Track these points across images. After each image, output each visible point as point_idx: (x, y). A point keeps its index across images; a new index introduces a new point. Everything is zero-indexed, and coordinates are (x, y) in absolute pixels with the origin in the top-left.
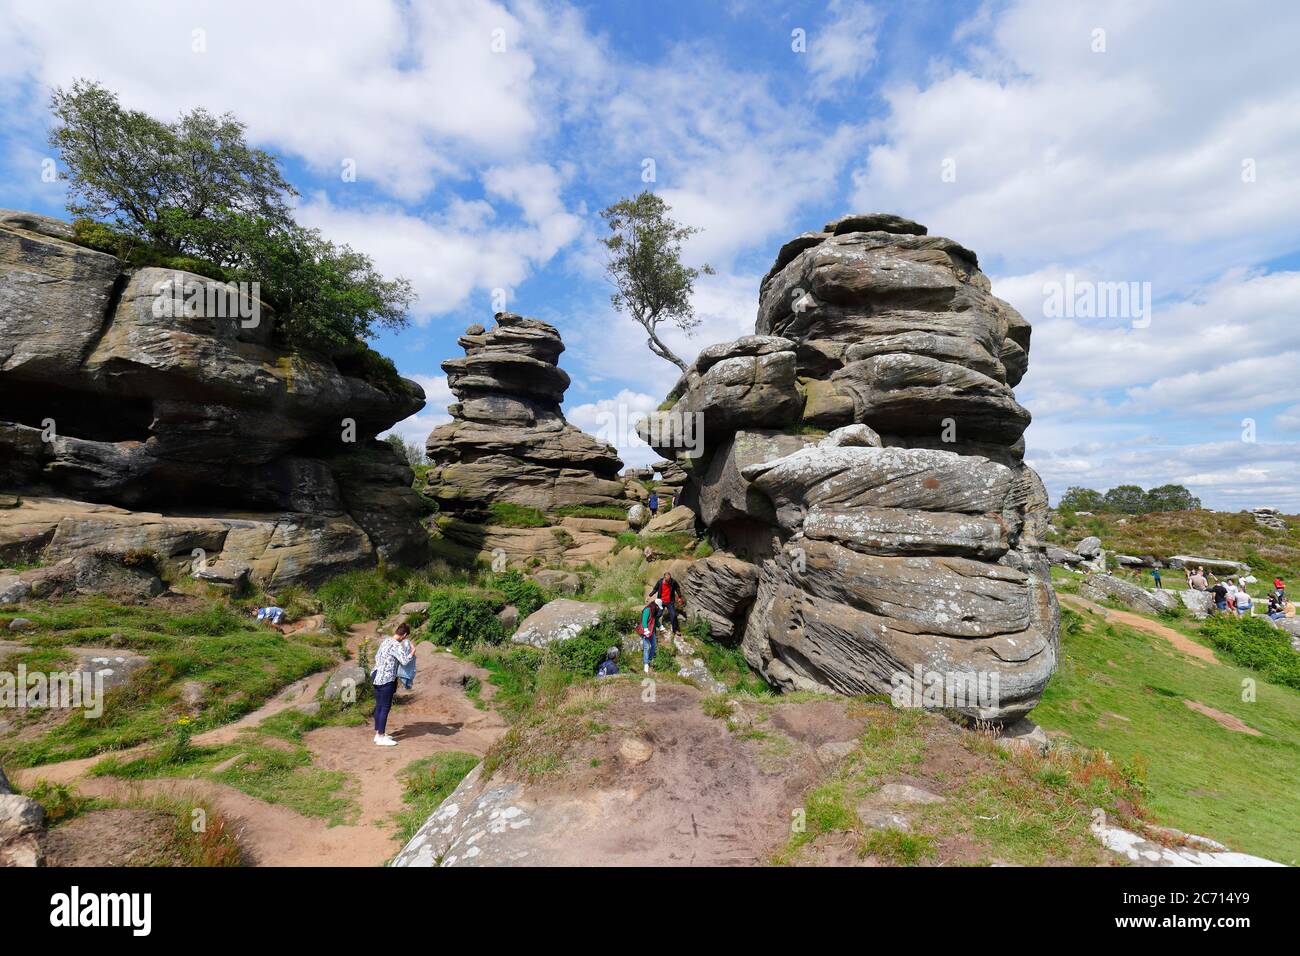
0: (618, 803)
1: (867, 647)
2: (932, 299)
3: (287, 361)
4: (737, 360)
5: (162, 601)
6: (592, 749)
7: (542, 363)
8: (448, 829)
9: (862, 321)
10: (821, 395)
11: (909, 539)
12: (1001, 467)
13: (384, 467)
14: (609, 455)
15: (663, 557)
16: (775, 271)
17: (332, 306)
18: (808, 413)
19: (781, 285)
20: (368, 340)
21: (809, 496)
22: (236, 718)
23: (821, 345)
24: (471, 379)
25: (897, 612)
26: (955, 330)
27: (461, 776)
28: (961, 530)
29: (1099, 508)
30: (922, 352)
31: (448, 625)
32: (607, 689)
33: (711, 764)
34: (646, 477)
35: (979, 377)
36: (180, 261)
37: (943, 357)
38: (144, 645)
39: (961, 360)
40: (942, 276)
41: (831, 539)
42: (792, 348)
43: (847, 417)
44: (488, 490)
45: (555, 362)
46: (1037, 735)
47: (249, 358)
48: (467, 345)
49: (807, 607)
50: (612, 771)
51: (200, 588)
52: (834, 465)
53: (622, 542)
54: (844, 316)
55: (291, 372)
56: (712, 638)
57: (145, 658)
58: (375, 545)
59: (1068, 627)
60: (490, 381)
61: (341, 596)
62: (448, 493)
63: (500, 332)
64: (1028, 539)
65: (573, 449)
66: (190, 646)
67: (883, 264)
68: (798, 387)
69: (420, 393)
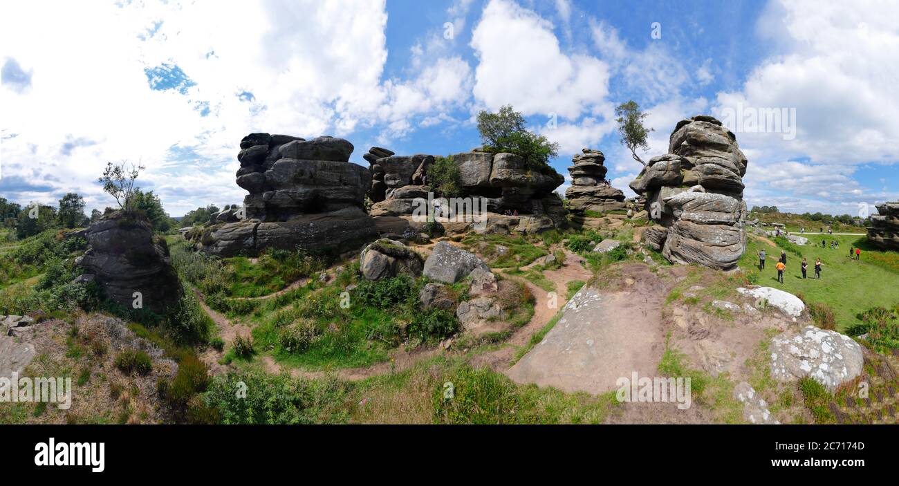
0: (625, 295)
1: (697, 251)
2: (722, 147)
3: (529, 172)
4: (662, 162)
5: (509, 236)
6: (617, 281)
7: (598, 165)
8: (579, 299)
9: (702, 152)
10: (689, 175)
11: (710, 220)
12: (736, 200)
13: (554, 200)
14: (621, 194)
15: (639, 226)
16: (675, 131)
17: (538, 154)
18: (684, 181)
19: (677, 136)
20: (548, 163)
21: (683, 207)
22: (527, 265)
23: (689, 159)
24: (576, 172)
25: (707, 241)
26: (727, 158)
27: (582, 286)
28: (724, 217)
29: (759, 211)
30: (718, 164)
31: (575, 246)
32: (621, 265)
33: (651, 285)
34: (633, 201)
35: (733, 174)
36: (503, 150)
37: (724, 166)
38: (507, 246)
39: (729, 168)
40: (726, 141)
41: (689, 220)
42: (680, 159)
43: (695, 183)
44: (584, 206)
45: (602, 164)
46: (738, 269)
47: (520, 173)
48: (574, 161)
49: (681, 240)
50: (623, 287)
51: (516, 233)
52: (691, 198)
53: (626, 222)
54: (696, 150)
55: (530, 176)
56: (653, 250)
57: (509, 248)
58: (554, 223)
59: (749, 241)
60: (582, 172)
61: (547, 237)
62: (572, 208)
63: (584, 155)
64: (741, 220)
65: (609, 192)
66: (516, 247)
67: (709, 133)
68: (681, 172)
69: (563, 178)
